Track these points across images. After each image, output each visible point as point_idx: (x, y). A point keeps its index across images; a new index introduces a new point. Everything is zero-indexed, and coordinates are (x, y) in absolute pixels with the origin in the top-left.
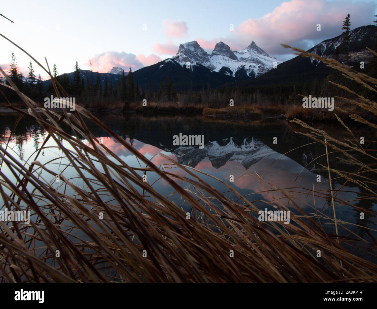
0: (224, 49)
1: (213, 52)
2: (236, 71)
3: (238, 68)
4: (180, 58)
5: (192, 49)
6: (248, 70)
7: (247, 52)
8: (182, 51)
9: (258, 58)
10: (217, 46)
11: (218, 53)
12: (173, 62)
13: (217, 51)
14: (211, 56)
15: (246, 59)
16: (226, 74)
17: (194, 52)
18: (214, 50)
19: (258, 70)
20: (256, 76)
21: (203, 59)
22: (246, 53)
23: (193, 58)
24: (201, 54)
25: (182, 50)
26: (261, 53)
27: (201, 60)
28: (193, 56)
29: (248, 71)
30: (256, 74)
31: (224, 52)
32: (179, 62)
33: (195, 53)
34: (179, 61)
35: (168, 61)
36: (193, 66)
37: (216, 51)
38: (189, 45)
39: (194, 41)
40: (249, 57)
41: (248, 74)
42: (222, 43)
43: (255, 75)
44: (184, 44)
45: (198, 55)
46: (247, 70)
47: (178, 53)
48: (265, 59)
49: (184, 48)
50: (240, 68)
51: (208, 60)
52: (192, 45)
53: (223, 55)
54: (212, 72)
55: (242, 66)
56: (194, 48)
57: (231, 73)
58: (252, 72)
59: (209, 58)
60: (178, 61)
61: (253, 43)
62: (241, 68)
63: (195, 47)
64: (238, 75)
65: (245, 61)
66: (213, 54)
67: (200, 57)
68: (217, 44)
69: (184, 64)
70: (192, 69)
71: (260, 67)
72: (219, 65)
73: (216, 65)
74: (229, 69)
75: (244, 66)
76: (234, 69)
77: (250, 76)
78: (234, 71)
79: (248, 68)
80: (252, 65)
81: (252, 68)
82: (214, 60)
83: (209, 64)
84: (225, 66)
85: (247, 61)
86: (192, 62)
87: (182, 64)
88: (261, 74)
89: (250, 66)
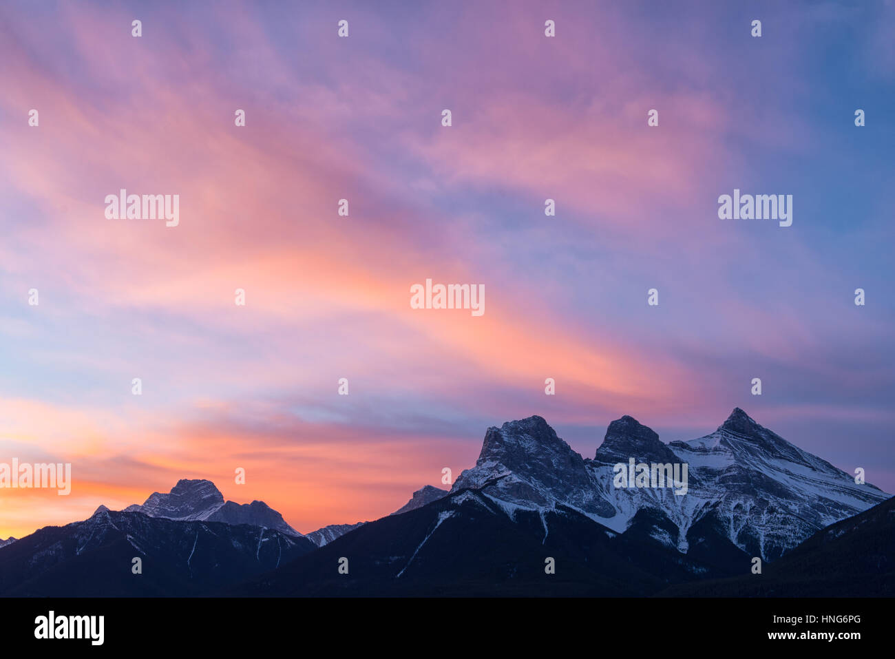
0: (638, 443)
1: (603, 452)
2: (689, 526)
3: (695, 511)
4: (501, 484)
5: (529, 445)
6: (732, 522)
7: (722, 447)
8: (497, 454)
9: (765, 471)
10: (614, 429)
11: (620, 455)
13: (615, 449)
14: (593, 465)
15: (720, 472)
16: (656, 537)
17: (538, 453)
18: (602, 445)
20: (762, 544)
21: (568, 480)
22: (716, 449)
23: (534, 476)
24: (559, 463)
25: (495, 450)
26: (773, 451)
27: (561, 481)
28: (533, 471)
29: (732, 526)
30: (762, 539)
32: (499, 502)
33: (541, 460)
34: (498, 494)
36: (545, 513)
37: (611, 447)
38: (516, 429)
39: (534, 417)
40: (729, 469)
41: (733, 536)
42: (628, 419)
43: (758, 540)
44: (500, 427)
45: (550, 465)
46: (729, 520)
47: (484, 460)
48: (792, 475)
49: (501, 441)
50: (701, 511)
51: (585, 482)
52: (527, 431)
54: (613, 538)
55: (707, 505)
56: (534, 442)
57: (673, 530)
58: (747, 528)
59: (589, 471)
60: (495, 497)
61: (739, 413)
62: (708, 513)
63: (538, 438)
64: (700, 540)
65: (717, 479)
66: (599, 456)
67: (557, 472)
68: (612, 423)
69: (516, 506)
70: (545, 526)
71: (771, 511)
72: (627, 501)
73: (617, 499)
74: (664, 514)
75: (717, 504)
76: (682, 517)
77: (740, 546)
78: (684, 523)
79: (731, 515)
80: (745, 502)
81: (744, 512)
82: (606, 481)
83: (591, 496)
84: (650, 505)
85: (723, 481)
86: (542, 502)
87: (510, 507)
88: (778, 537)
89: (738, 506)
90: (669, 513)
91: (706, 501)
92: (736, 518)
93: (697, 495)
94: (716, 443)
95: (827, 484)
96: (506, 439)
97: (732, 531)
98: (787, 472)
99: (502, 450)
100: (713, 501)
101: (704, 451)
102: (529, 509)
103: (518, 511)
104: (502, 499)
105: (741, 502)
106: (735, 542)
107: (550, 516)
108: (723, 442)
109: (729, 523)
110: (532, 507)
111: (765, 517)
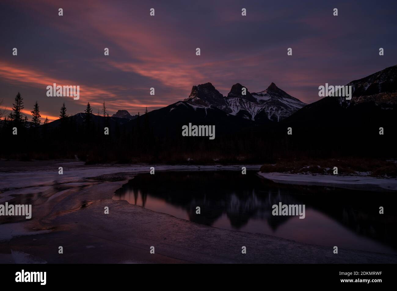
1: (230, 94)
3: (258, 111)
4: (193, 100)
5: (206, 91)
6: (269, 113)
10: (234, 87)
11: (235, 95)
12: (185, 105)
14: (227, 98)
15: (266, 101)
16: (245, 118)
17: (209, 94)
18: (230, 92)
20: (278, 119)
21: (218, 102)
22: (265, 95)
23: (207, 101)
24: (215, 97)
25: (195, 92)
27: (216, 102)
28: (207, 99)
30: (278, 118)
32: (192, 105)
33: (209, 96)
35: (179, 104)
36: (207, 109)
37: (233, 93)
38: (202, 86)
39: (208, 83)
40: (269, 100)
42: (238, 84)
44: (197, 86)
45: (212, 97)
46: (268, 113)
47: (191, 96)
50: (259, 111)
51: (223, 103)
52: (206, 87)
53: (241, 98)
54: (228, 116)
57: (250, 116)
58: (274, 115)
59: (225, 100)
60: (191, 104)
62: (261, 111)
63: (209, 89)
64: (259, 119)
66: (229, 96)
67: (215, 100)
68: (233, 85)
69: (197, 107)
70: (206, 113)
71: (282, 110)
72: (236, 108)
73: (233, 108)
74: (248, 112)
75: (265, 108)
76: (253, 113)
77: (272, 120)
78: (254, 114)
79: (269, 112)
80: (274, 107)
81: (273, 110)
82: (230, 103)
83: (225, 107)
84: (243, 109)
85: (267, 103)
86: (206, 105)
87: (195, 107)
88: (284, 117)
89: (272, 109)
90: (249, 111)
91: (261, 108)
92: (270, 112)
93: (259, 106)
94: (266, 93)
95: (298, 104)
96: (198, 89)
97: (269, 116)
98: (287, 101)
99: (197, 92)
100: (263, 108)
101: (262, 95)
102: (201, 108)
103: (198, 108)
104: (193, 105)
105: (272, 108)
106: (269, 119)
108: (268, 93)
109: (268, 114)
110: (203, 107)
111: (280, 112)
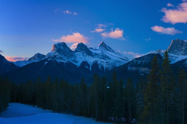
0: (83, 48)
2: (92, 65)
3: (93, 62)
4: (57, 57)
5: (62, 48)
6: (100, 65)
7: (99, 49)
9: (107, 54)
10: (79, 45)
12: (53, 60)
13: (79, 49)
14: (74, 52)
15: (98, 54)
16: (86, 67)
17: (63, 50)
18: (76, 48)
19: (106, 65)
22: (98, 50)
23: (63, 54)
24: (68, 52)
25: (55, 49)
26: (109, 50)
30: (105, 68)
31: (83, 50)
35: (50, 59)
38: (59, 45)
39: (63, 42)
40: (100, 54)
41: (100, 67)
42: (81, 43)
44: (56, 44)
45: (66, 52)
47: (53, 51)
48: (111, 55)
51: (72, 56)
52: (61, 45)
53: (83, 52)
54: (78, 68)
55: (95, 61)
57: (89, 66)
58: (102, 66)
60: (56, 59)
61: (103, 42)
62: (96, 63)
63: (64, 47)
64: (94, 68)
66: (75, 50)
67: (68, 54)
70: (65, 65)
71: (107, 63)
73: (79, 59)
74: (87, 62)
75: (97, 61)
76: (91, 63)
77: (101, 69)
79: (100, 63)
81: (102, 63)
82: (77, 56)
83: (74, 59)
84: (85, 61)
85: (99, 56)
86: (65, 60)
87: (58, 61)
88: (108, 68)
93: (94, 58)
95: (118, 57)
96: (57, 47)
99: (57, 49)
101: (96, 50)
103: (60, 62)
105: (102, 60)
107: (66, 63)
110: (63, 61)
